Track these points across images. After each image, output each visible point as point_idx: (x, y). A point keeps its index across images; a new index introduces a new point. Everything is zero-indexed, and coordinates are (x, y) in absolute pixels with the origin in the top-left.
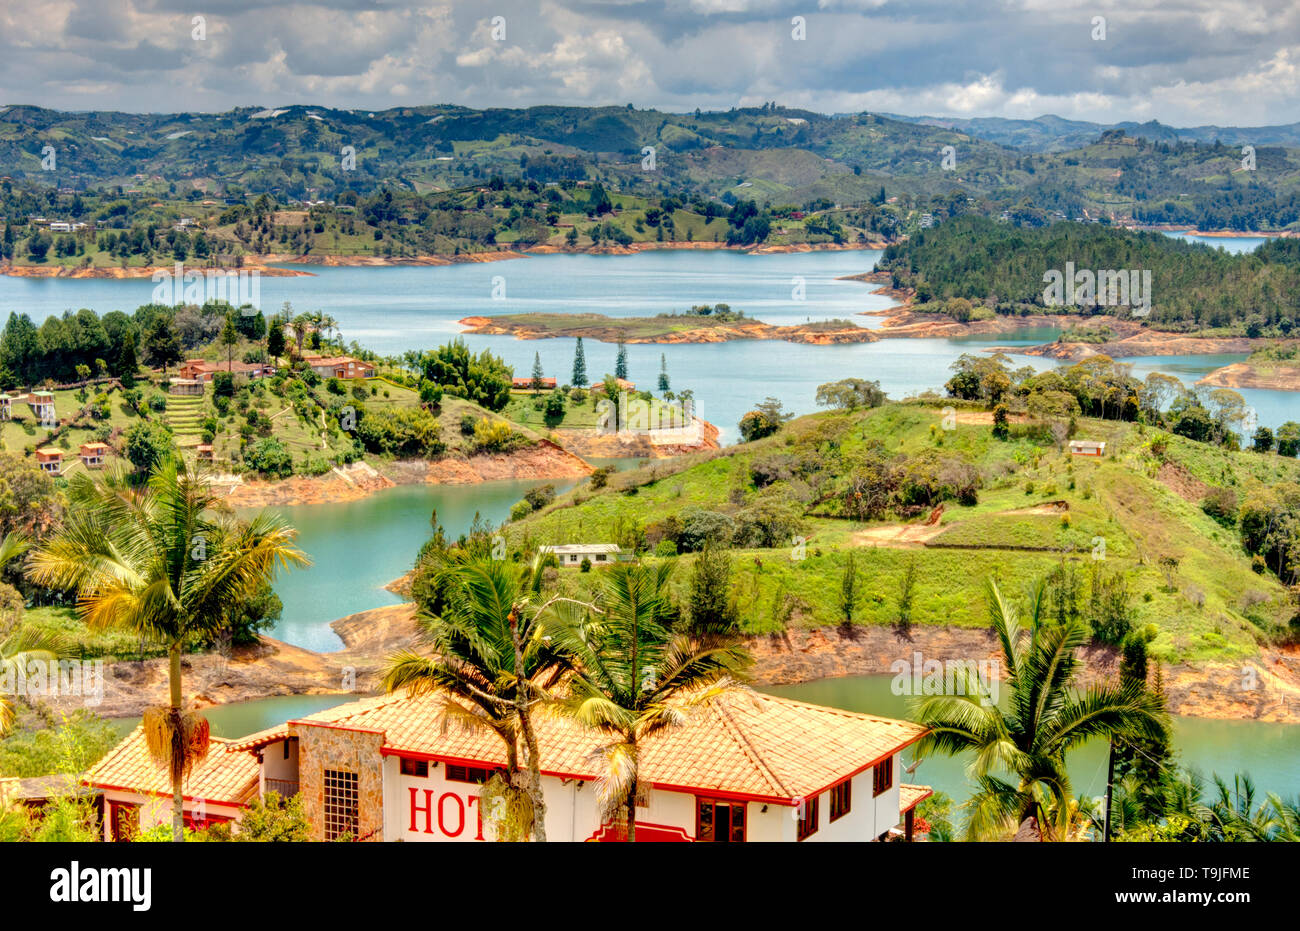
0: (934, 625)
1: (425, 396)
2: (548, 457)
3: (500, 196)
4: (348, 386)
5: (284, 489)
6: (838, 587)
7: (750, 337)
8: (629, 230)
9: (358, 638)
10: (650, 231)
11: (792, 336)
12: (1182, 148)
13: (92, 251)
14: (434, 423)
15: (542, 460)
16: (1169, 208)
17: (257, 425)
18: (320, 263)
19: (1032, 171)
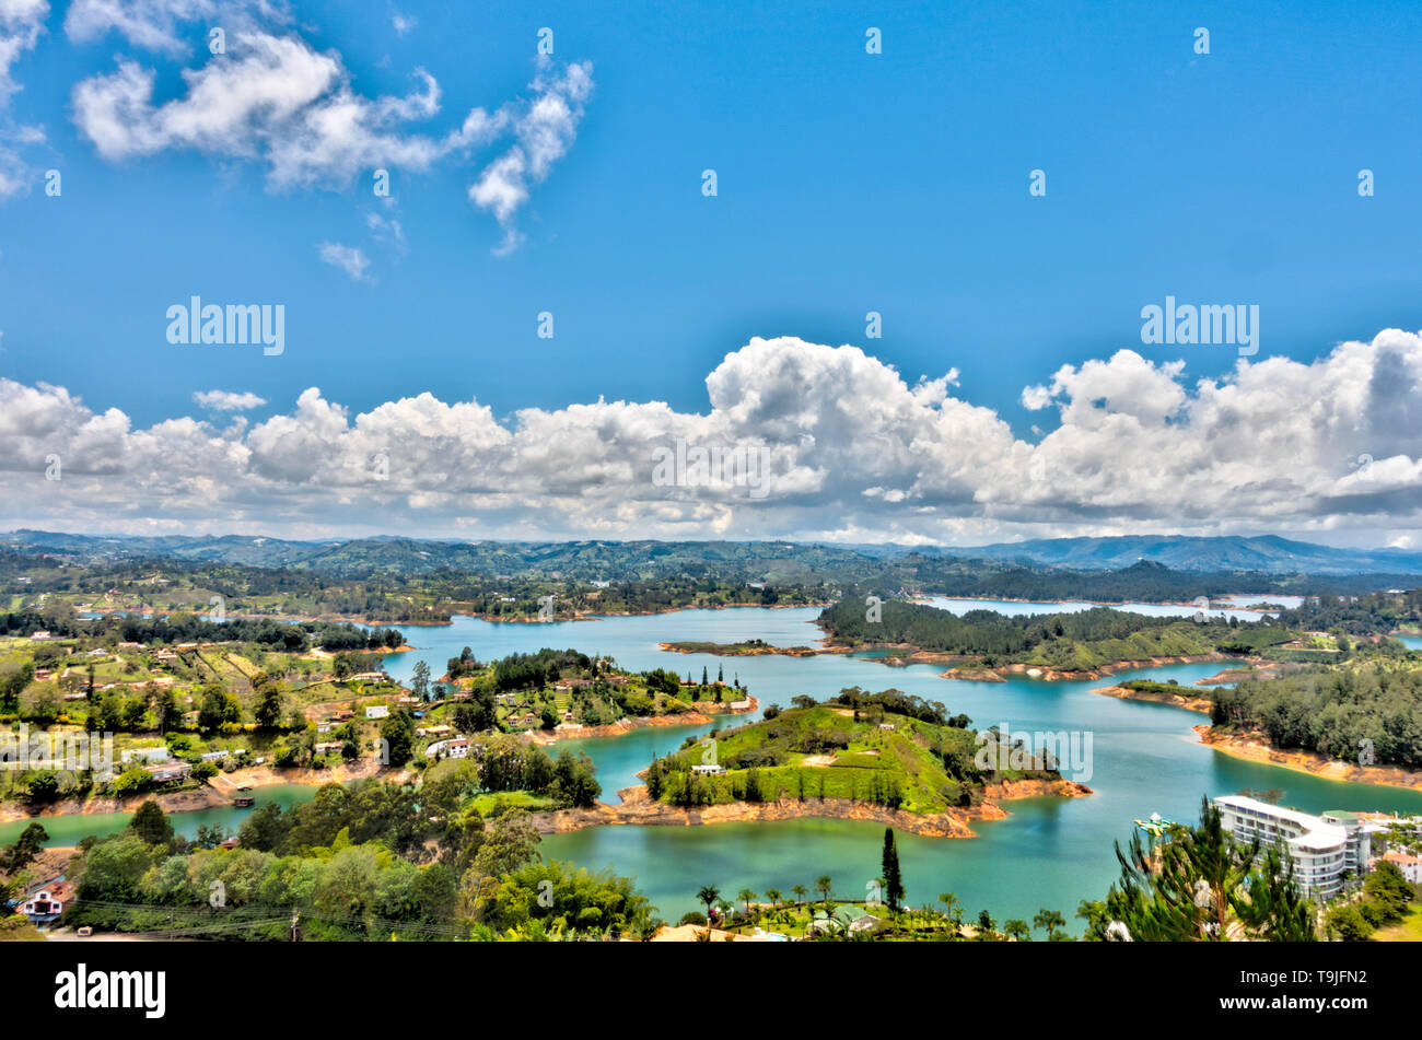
0: (832, 797)
1: (649, 692)
2: (693, 716)
3: (673, 584)
4: (621, 688)
5: (598, 730)
6: (797, 781)
7: (770, 653)
8: (724, 599)
9: (627, 799)
10: (732, 599)
11: (785, 653)
12: (941, 559)
13: (518, 611)
14: (652, 702)
15: (691, 716)
16: (936, 587)
17: (588, 705)
18: (603, 614)
19: (881, 569)
